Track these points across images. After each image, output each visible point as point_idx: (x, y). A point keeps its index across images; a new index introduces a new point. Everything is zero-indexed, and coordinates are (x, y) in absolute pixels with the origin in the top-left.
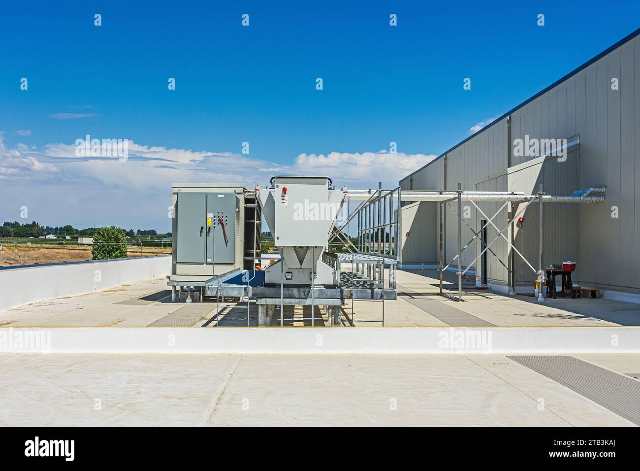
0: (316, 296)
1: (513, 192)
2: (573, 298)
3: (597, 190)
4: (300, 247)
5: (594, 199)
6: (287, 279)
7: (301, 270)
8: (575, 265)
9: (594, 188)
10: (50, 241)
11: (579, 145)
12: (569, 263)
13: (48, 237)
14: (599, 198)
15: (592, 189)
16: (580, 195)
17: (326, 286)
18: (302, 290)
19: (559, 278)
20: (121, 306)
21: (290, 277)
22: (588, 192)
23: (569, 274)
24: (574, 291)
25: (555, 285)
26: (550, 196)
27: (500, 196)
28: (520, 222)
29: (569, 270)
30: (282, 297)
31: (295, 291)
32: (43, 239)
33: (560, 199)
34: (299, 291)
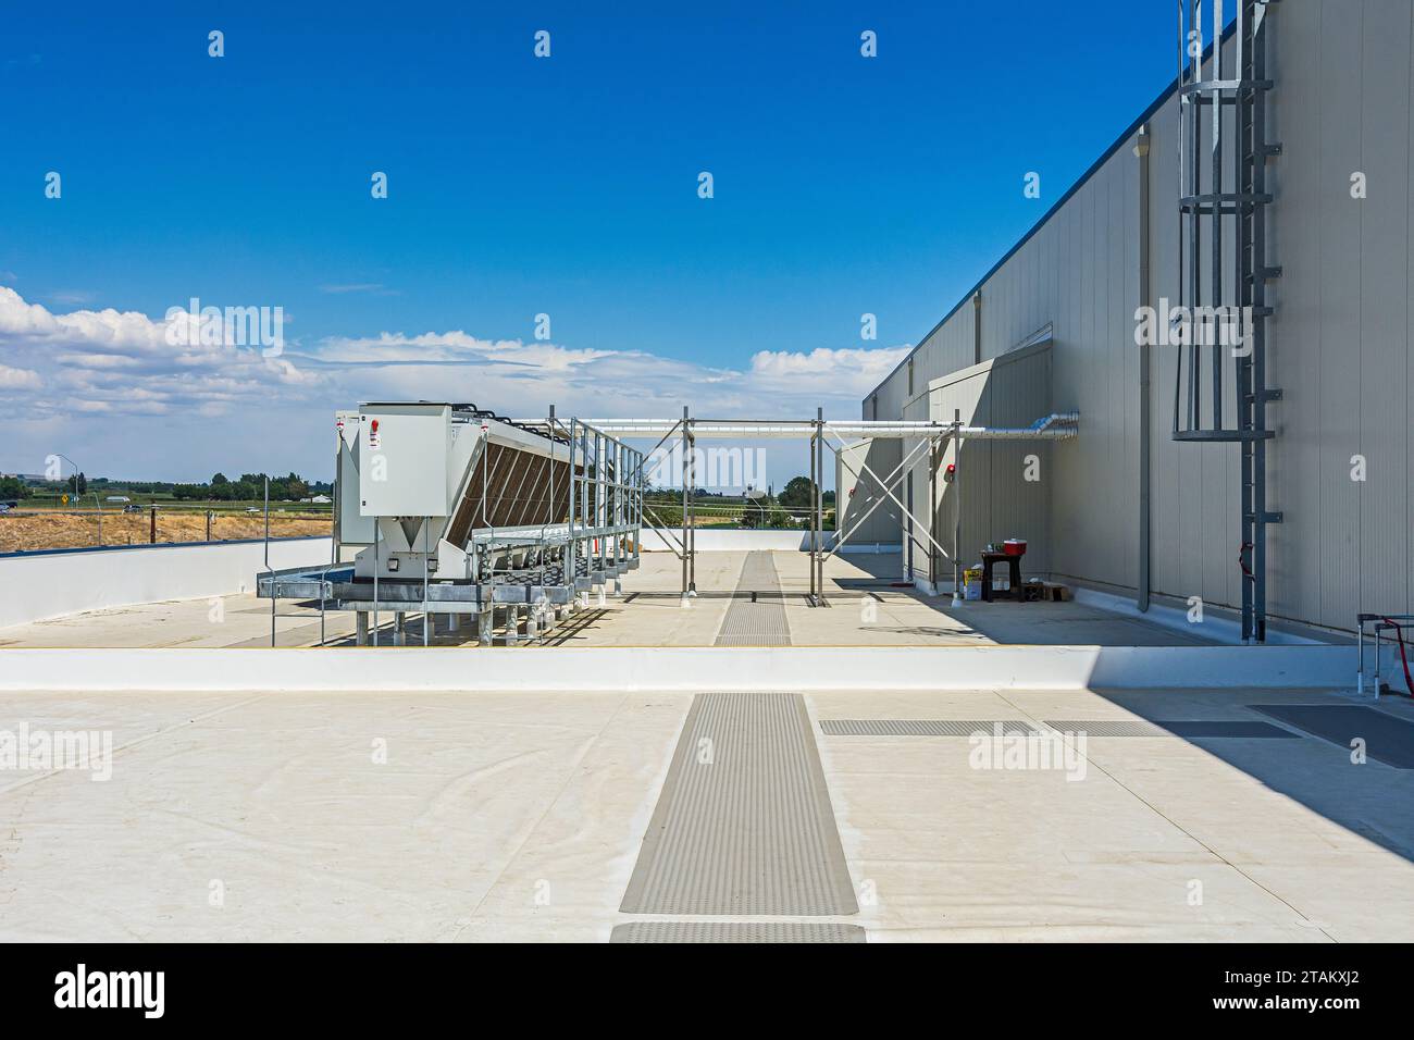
0: (437, 597)
1: (934, 422)
2: (1022, 601)
3: (1064, 417)
4: (409, 517)
5: (1060, 432)
6: (391, 570)
7: (413, 556)
8: (1025, 545)
9: (1058, 414)
10: (316, 508)
11: (1051, 341)
12: (1013, 542)
13: (315, 500)
14: (1069, 432)
15: (1054, 417)
16: (1035, 428)
17: (457, 582)
18: (414, 587)
19: (1002, 567)
20: (241, 615)
21: (395, 567)
22: (1049, 421)
23: (1017, 559)
24: (1027, 590)
25: (991, 578)
26: (983, 429)
27: (912, 429)
28: (950, 472)
29: (1014, 553)
30: (376, 599)
31: (403, 590)
32: (308, 504)
33: (1001, 433)
34: (409, 590)
